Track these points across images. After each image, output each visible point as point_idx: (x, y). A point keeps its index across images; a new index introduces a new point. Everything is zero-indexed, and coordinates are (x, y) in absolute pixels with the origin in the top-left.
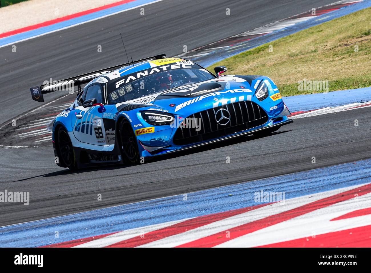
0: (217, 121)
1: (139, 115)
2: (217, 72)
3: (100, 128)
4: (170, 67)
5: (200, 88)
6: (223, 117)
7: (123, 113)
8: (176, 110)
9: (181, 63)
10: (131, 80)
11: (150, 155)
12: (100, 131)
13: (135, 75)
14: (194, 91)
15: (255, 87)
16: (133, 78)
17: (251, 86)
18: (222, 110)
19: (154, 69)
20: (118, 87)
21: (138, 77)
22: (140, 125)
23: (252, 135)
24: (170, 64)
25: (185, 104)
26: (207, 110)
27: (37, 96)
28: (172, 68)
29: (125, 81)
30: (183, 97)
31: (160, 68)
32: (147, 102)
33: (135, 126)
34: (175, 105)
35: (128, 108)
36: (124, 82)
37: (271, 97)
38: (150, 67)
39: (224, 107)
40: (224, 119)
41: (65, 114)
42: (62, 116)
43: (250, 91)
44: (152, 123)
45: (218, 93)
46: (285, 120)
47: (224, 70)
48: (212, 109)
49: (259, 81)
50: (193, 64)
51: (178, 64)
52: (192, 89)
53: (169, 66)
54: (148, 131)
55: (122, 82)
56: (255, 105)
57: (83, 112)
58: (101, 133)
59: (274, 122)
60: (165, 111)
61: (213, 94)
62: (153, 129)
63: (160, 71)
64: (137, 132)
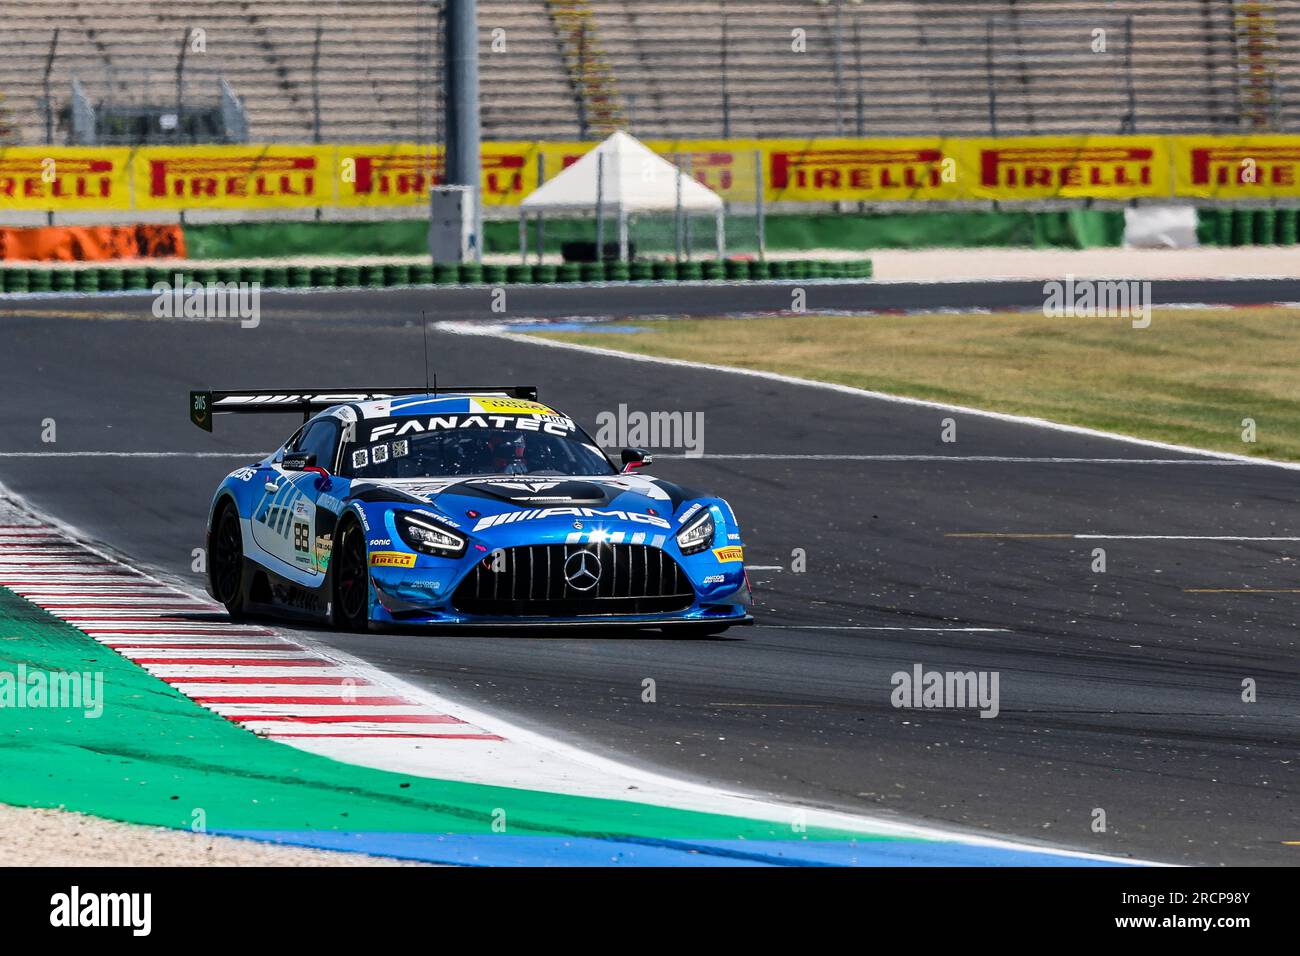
0: (567, 578)
1: (390, 516)
2: (625, 461)
3: (306, 527)
4: (515, 421)
5: (558, 490)
6: (584, 570)
7: (356, 504)
8: (476, 529)
9: (545, 420)
10: (412, 430)
11: (391, 620)
12: (305, 532)
13: (424, 421)
14: (542, 493)
15: (682, 520)
16: (418, 427)
17: (674, 512)
18: (586, 555)
19: (472, 418)
20: (376, 438)
21: (430, 428)
22: (386, 542)
23: (659, 630)
24: (517, 416)
25: (501, 519)
26: (547, 545)
27: (200, 412)
28: (518, 426)
29: (397, 429)
30: (506, 499)
31: (491, 418)
32: (423, 492)
33: (372, 542)
34: (479, 516)
35: (370, 496)
36: (392, 431)
37: (715, 551)
38: (468, 409)
39: (594, 548)
40: (584, 576)
41: (245, 473)
42: (237, 476)
43: (666, 525)
44: (415, 544)
45: (588, 512)
46: (736, 612)
47: (644, 461)
48: (564, 545)
49: (697, 506)
50: (573, 428)
51: (538, 418)
52: (537, 487)
53: (512, 419)
54: (399, 560)
55: (389, 429)
56: (668, 560)
57: (284, 479)
58: (306, 538)
59: (705, 613)
60: (451, 523)
61: (575, 511)
62: (413, 559)
63: (486, 426)
64: (374, 557)
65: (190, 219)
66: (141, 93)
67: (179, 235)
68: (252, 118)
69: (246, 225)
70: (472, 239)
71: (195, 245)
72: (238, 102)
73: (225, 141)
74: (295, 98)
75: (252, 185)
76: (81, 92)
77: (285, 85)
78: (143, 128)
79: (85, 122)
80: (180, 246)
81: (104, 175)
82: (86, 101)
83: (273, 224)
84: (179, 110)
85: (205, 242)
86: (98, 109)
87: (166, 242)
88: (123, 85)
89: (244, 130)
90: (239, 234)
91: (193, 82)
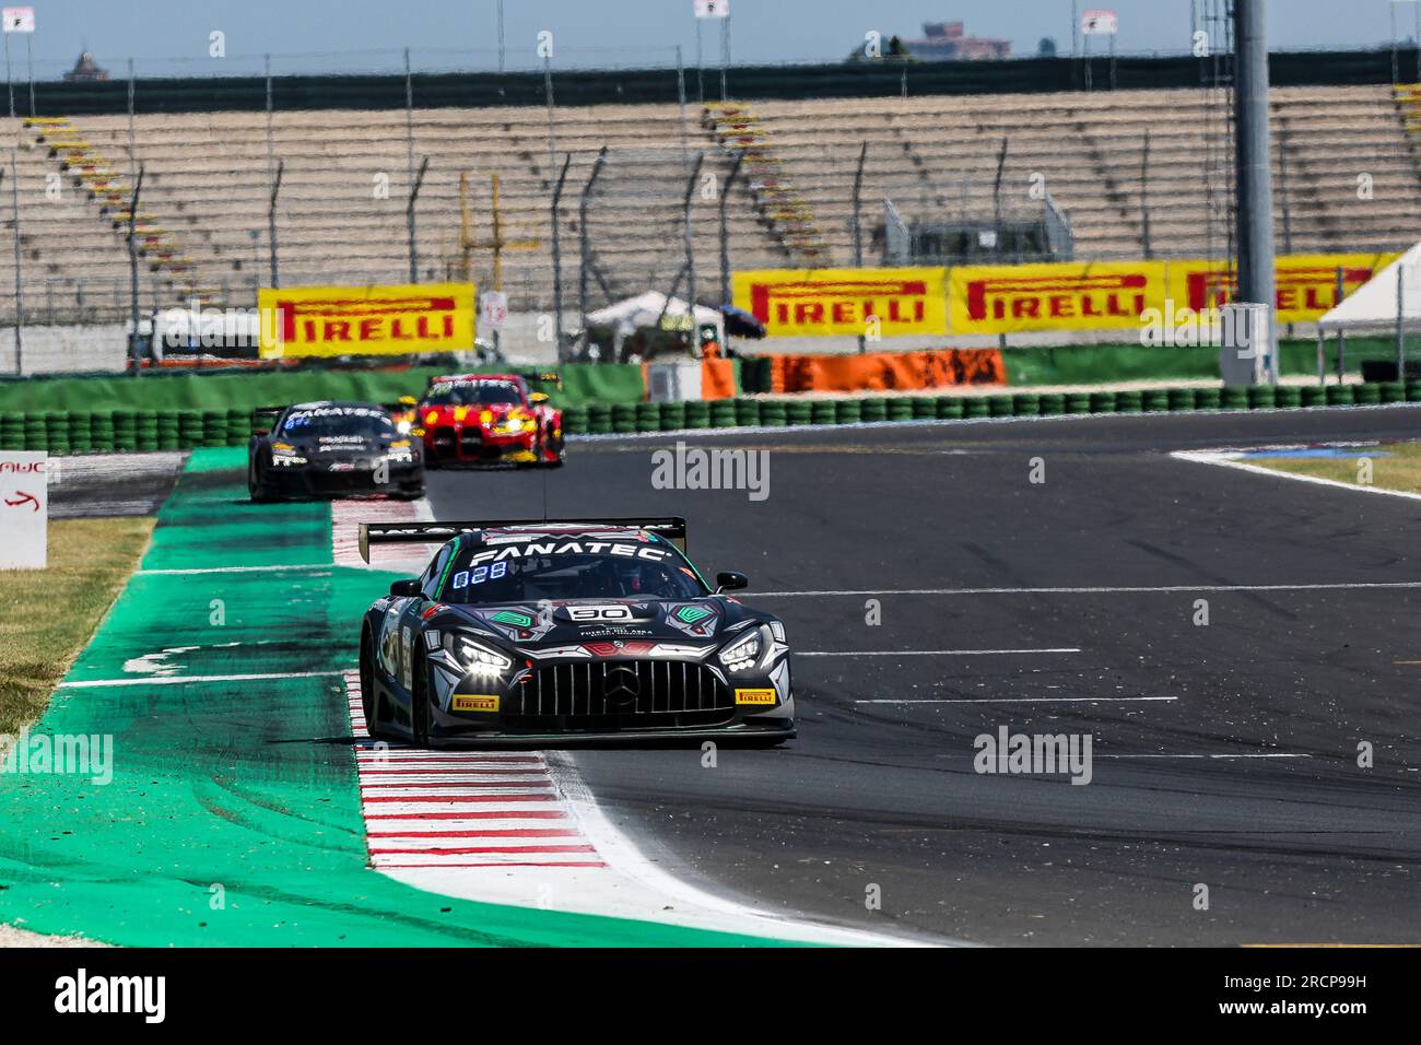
65: (1011, 341)
66: (958, 209)
67: (998, 360)
68: (1077, 233)
69: (1073, 348)
70: (1267, 360)
71: (1016, 372)
72: (1062, 215)
73: (1050, 260)
74: (1124, 212)
75: (1076, 303)
76: (895, 211)
77: (1114, 197)
78: (962, 247)
79: (900, 241)
80: (999, 372)
81: (919, 298)
82: (900, 219)
83: (1102, 345)
84: (998, 226)
85: (1026, 368)
86: (912, 227)
87: (984, 368)
88: (940, 201)
89: (1070, 248)
90: (1061, 358)
91: (1014, 196)
